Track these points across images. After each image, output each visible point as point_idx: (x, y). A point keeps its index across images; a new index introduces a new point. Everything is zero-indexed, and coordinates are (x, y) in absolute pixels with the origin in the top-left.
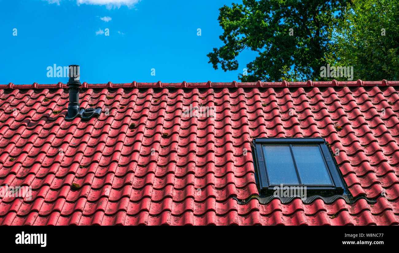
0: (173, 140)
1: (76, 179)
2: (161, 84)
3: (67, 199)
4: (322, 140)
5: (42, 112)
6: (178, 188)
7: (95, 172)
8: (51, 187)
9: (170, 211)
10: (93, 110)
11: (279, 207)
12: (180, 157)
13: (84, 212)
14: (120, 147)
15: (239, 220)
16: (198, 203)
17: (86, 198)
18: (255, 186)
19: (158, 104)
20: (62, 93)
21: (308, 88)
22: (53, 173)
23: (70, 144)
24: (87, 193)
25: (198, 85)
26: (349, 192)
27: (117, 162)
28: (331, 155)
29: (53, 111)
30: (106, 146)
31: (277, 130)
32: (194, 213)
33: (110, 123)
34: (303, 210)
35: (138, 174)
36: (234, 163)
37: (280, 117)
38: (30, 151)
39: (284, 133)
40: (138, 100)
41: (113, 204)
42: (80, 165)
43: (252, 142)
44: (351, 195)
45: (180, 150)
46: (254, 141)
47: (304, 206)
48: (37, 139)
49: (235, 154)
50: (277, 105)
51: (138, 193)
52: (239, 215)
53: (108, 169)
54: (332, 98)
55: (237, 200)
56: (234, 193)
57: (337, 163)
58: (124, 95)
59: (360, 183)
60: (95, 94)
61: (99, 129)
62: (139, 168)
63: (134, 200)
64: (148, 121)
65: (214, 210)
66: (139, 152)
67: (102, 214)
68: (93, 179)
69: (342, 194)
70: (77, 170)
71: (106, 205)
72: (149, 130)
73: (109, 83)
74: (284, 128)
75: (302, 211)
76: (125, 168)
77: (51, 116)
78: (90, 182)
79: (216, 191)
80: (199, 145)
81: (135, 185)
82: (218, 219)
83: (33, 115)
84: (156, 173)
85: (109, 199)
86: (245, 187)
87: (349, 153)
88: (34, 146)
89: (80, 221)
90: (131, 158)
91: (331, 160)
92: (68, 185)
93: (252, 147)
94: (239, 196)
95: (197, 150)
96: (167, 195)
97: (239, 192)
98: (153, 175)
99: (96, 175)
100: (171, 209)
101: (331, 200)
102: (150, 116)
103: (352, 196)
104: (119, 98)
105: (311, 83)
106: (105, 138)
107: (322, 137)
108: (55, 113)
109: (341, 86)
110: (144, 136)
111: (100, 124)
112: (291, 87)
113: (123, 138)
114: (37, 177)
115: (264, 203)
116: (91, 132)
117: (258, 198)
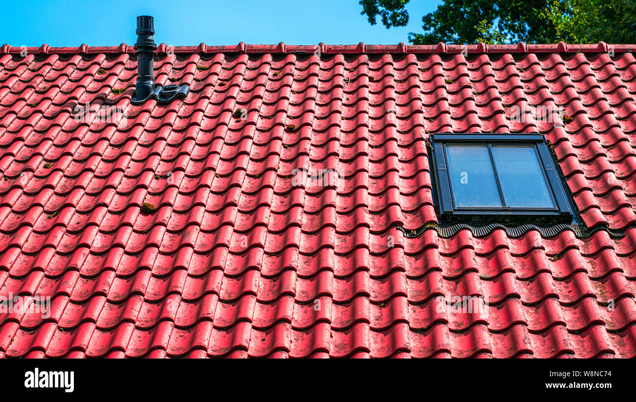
0: (303, 136)
1: (148, 197)
2: (285, 46)
3: (134, 228)
4: (540, 138)
5: (95, 90)
6: (310, 211)
7: (178, 185)
8: (110, 208)
9: (297, 247)
10: (175, 88)
11: (470, 243)
12: (314, 163)
13: (161, 249)
14: (219, 146)
15: (406, 262)
16: (341, 236)
17: (165, 226)
18: (432, 208)
19: (280, 78)
20: (127, 61)
21: (519, 55)
22: (112, 187)
23: (140, 142)
24: (166, 219)
25: (343, 48)
26: (582, 221)
27: (214, 170)
28: (554, 161)
29: (113, 89)
30: (197, 144)
31: (468, 122)
32: (335, 250)
33: (203, 109)
34: (507, 247)
35: (247, 188)
36: (398, 172)
37: (473, 100)
38: (77, 153)
39: (479, 126)
40: (247, 72)
41: (207, 235)
42: (155, 175)
43: (429, 140)
44: (585, 225)
45: (314, 152)
46: (431, 137)
47: (509, 240)
48: (86, 133)
49: (402, 158)
50: (469, 81)
51: (247, 219)
52: (406, 254)
53: (200, 180)
54: (558, 71)
55: (403, 232)
56: (399, 220)
57: (563, 174)
58: (226, 64)
59: (598, 205)
60: (179, 62)
61: (185, 117)
62: (248, 180)
63: (240, 230)
64: (264, 106)
65: (367, 247)
66: (248, 154)
67: (190, 250)
68: (176, 197)
69: (570, 223)
70: (151, 182)
71: (197, 238)
72: (264, 120)
73: (201, 45)
74: (480, 118)
75: (506, 249)
76: (226, 180)
77: (108, 97)
78: (172, 202)
79: (370, 216)
80: (343, 143)
81: (243, 206)
82: (372, 260)
83: (81, 96)
84: (275, 188)
85: (201, 227)
86: (417, 210)
87: (582, 159)
88: (82, 145)
89: (155, 261)
90: (235, 165)
91: (553, 168)
92: (136, 205)
93: (428, 148)
94: (407, 225)
95: (341, 151)
96: (292, 222)
97: (406, 218)
98: (270, 191)
99: (180, 190)
100: (298, 244)
101: (552, 231)
102: (266, 97)
103: (586, 227)
104: (218, 69)
105: (525, 47)
106: (195, 132)
107: (540, 132)
108: (116, 92)
109: (572, 52)
110: (257, 129)
111: (187, 110)
112: (491, 52)
113: (223, 131)
114: (87, 194)
115: (447, 236)
116: (173, 123)
117: (437, 228)
